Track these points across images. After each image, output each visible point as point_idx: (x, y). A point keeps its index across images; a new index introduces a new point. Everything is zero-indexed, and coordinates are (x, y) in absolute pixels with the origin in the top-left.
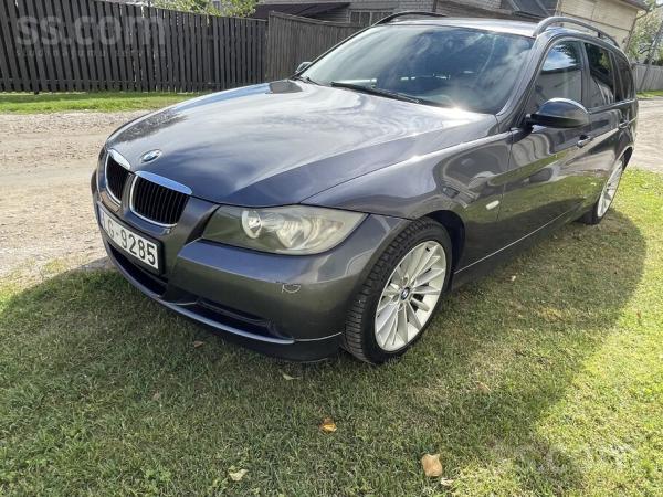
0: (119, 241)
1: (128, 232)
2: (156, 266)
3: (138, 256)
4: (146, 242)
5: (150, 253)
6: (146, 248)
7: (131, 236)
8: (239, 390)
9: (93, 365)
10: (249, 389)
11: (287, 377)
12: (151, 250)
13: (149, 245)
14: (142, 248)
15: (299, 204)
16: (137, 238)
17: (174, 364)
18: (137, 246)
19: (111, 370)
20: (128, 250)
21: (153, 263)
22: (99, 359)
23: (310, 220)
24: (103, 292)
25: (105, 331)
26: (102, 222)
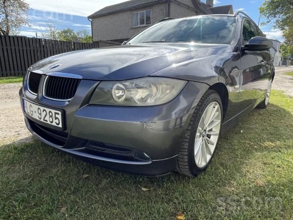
0: (36, 116)
1: (42, 108)
2: (60, 126)
3: (49, 122)
4: (53, 111)
5: (56, 118)
6: (54, 116)
7: (44, 110)
8: (116, 200)
9: (19, 195)
10: (122, 199)
11: (144, 189)
12: (57, 116)
13: (56, 113)
14: (51, 116)
15: (149, 76)
16: (48, 110)
17: (72, 189)
18: (48, 116)
19: (31, 197)
20: (42, 120)
21: (58, 124)
22: (23, 191)
23: (156, 85)
24: (26, 153)
25: (27, 174)
26: (26, 109)
